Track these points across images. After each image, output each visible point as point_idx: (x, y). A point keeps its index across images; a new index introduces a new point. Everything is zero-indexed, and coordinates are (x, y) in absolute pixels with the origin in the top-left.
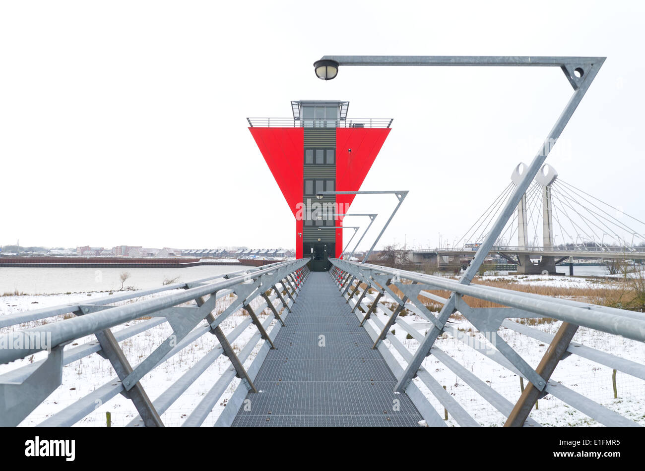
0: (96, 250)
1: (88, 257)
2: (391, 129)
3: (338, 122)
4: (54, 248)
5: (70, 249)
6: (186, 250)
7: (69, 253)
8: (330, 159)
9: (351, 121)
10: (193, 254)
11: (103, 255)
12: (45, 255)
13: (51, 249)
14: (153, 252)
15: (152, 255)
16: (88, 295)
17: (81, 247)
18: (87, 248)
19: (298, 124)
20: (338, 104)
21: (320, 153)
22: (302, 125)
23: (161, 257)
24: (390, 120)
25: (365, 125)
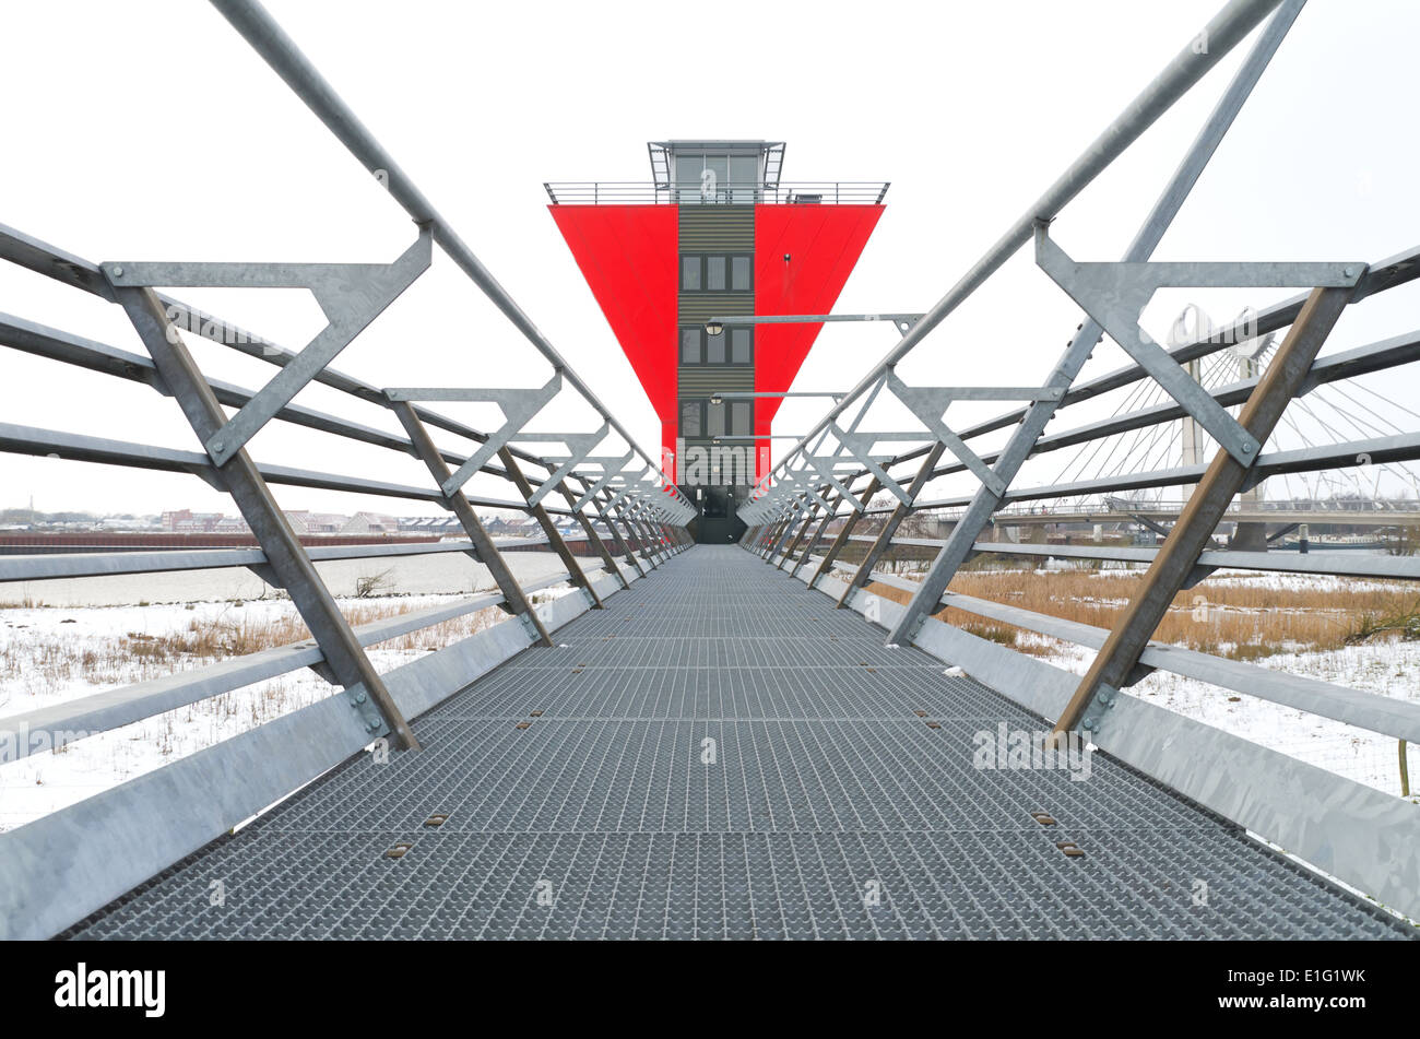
0: (205, 520)
1: (188, 533)
2: (884, 207)
3: (760, 192)
4: (112, 515)
5: (147, 518)
6: (409, 519)
7: (146, 526)
8: (742, 280)
9: (790, 190)
10: (424, 528)
11: (221, 528)
12: (93, 528)
13: (105, 518)
14: (334, 523)
15: (331, 528)
16: (187, 608)
17: (171, 513)
18: (186, 515)
19: (664, 199)
20: (760, 149)
21: (717, 267)
22: (673, 198)
23: (352, 534)
24: (882, 186)
25: (824, 198)
